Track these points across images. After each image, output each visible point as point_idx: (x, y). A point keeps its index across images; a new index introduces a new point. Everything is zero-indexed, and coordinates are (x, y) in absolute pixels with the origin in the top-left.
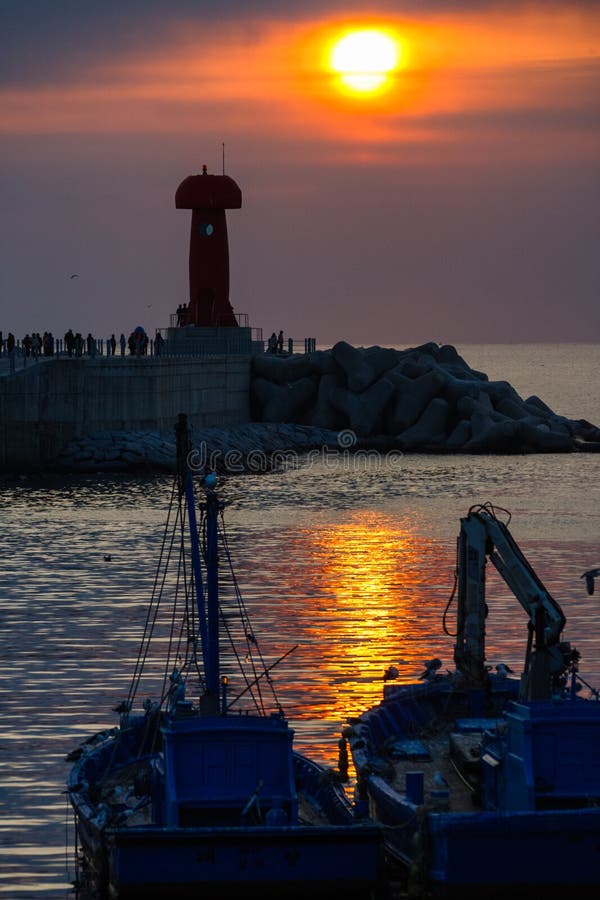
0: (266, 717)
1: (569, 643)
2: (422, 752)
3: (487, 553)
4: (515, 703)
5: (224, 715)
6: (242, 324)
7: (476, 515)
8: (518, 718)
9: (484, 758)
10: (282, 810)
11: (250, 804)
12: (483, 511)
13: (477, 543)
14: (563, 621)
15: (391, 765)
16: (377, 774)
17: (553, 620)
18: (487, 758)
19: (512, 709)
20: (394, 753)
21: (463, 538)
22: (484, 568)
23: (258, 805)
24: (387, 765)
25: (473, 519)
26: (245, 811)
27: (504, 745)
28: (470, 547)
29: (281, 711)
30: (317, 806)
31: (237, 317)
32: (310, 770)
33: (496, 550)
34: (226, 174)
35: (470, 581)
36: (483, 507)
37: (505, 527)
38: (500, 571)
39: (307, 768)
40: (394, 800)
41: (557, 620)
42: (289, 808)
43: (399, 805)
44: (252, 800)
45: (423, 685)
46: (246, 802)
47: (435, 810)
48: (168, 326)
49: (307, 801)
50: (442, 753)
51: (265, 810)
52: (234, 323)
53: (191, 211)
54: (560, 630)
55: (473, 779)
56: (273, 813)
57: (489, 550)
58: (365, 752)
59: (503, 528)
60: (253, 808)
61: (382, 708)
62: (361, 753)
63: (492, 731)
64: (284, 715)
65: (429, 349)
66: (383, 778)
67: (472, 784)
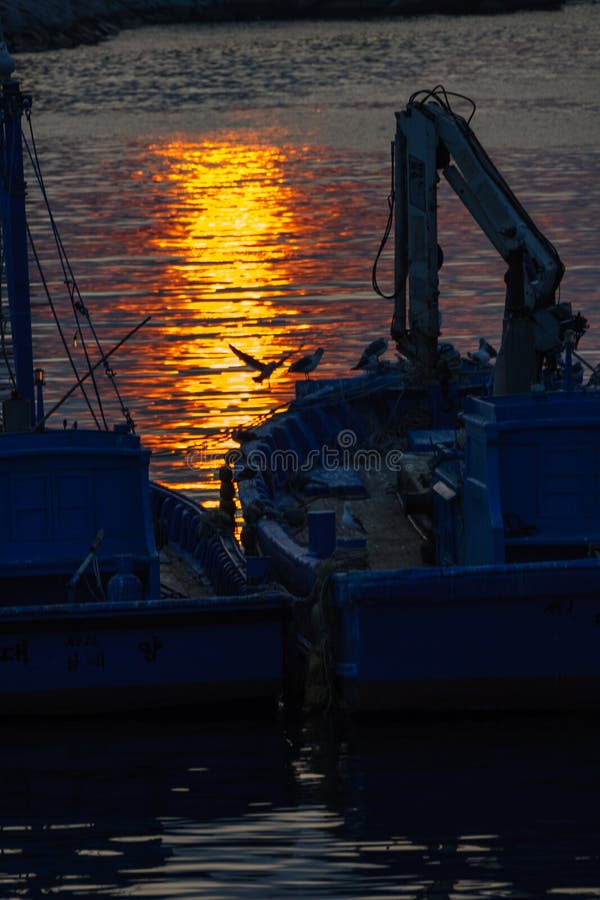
0: (107, 432)
1: (568, 305)
2: (353, 484)
3: (439, 166)
4: (476, 399)
5: (41, 428)
7: (420, 106)
8: (477, 421)
9: (435, 487)
10: (132, 576)
11: (81, 569)
12: (431, 99)
13: (421, 150)
14: (560, 271)
15: (303, 504)
16: (271, 517)
17: (544, 268)
18: (441, 488)
19: (473, 409)
20: (310, 486)
21: (401, 142)
22: (434, 189)
23: (96, 570)
24: (296, 504)
25: (415, 112)
26: (75, 579)
27: (463, 465)
28: (410, 156)
29: (130, 421)
30: (197, 568)
32: (185, 512)
33: (453, 162)
35: (412, 210)
36: (432, 93)
37: (466, 124)
38: (460, 193)
39: (182, 509)
40: (290, 557)
41: (549, 268)
42: (145, 573)
43: (297, 563)
44: (87, 561)
45: (359, 380)
46: (78, 565)
47: (345, 567)
49: (180, 560)
50: (386, 485)
51: (106, 576)
54: (556, 284)
55: (427, 523)
56: (119, 580)
57: (442, 162)
58: (258, 484)
59: (464, 127)
60: (89, 574)
61: (292, 417)
62: (251, 487)
63: (448, 445)
64: (134, 426)
66: (280, 523)
67: (425, 531)
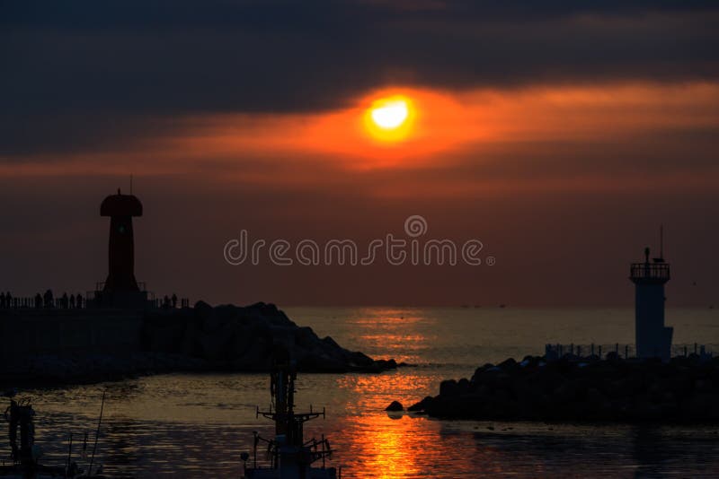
6: (142, 289)
31: (138, 285)
34: (133, 194)
48: (95, 290)
52: (138, 289)
53: (110, 218)
65: (260, 306)
